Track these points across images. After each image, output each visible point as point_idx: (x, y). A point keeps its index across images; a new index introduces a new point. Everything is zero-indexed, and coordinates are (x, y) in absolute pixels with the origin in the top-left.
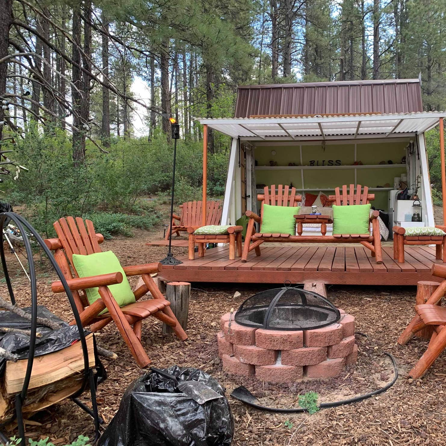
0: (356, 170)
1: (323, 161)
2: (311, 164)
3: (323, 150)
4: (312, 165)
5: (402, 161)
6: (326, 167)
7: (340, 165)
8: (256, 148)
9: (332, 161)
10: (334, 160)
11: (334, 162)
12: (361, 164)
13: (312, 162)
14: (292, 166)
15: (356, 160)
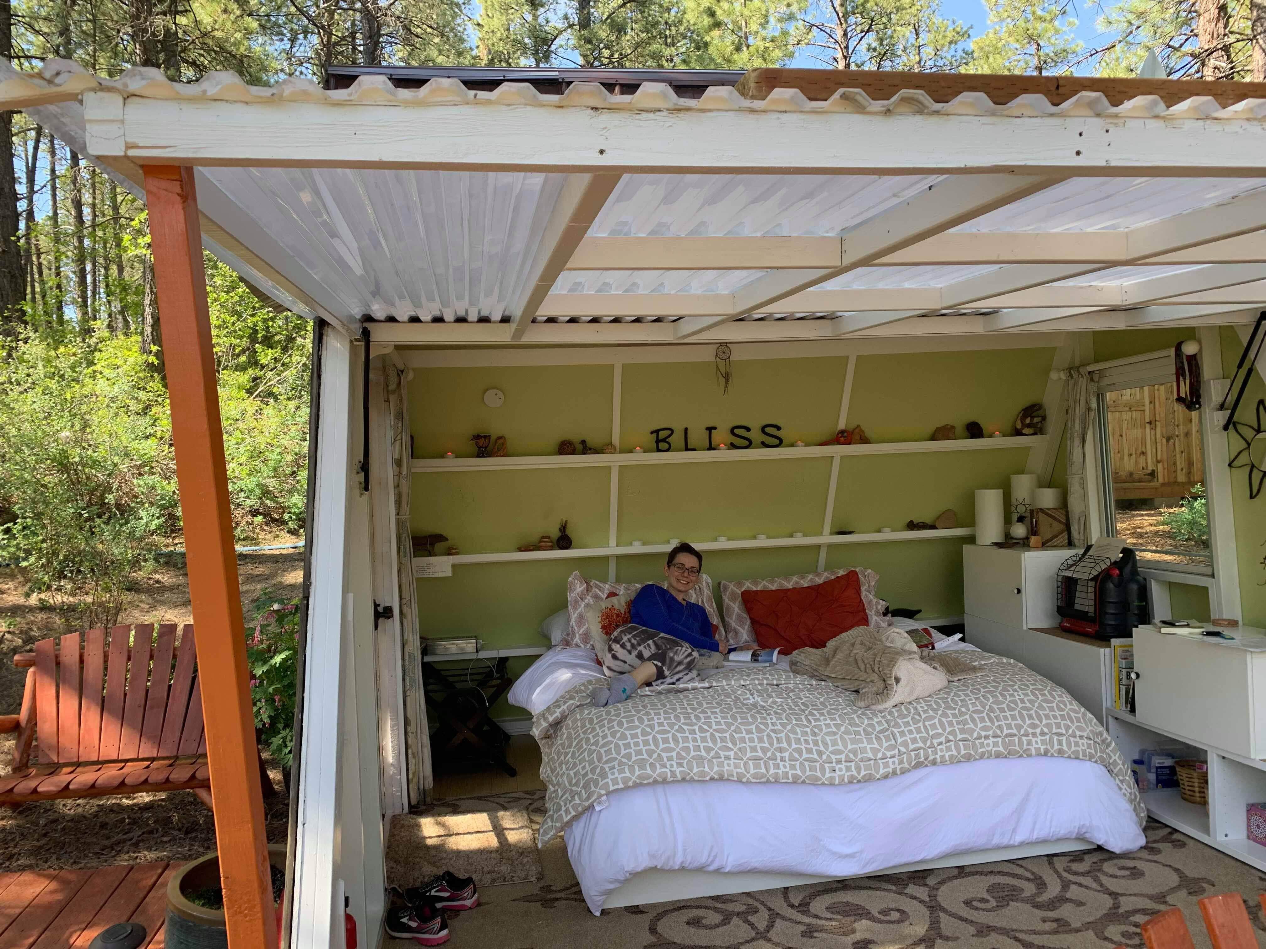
0: (836, 462)
1: (710, 429)
2: (658, 441)
3: (722, 381)
4: (663, 445)
5: (1024, 426)
6: (724, 455)
7: (780, 443)
8: (411, 375)
9: (748, 429)
10: (755, 424)
11: (755, 435)
12: (864, 440)
13: (663, 434)
14: (573, 452)
15: (842, 425)
